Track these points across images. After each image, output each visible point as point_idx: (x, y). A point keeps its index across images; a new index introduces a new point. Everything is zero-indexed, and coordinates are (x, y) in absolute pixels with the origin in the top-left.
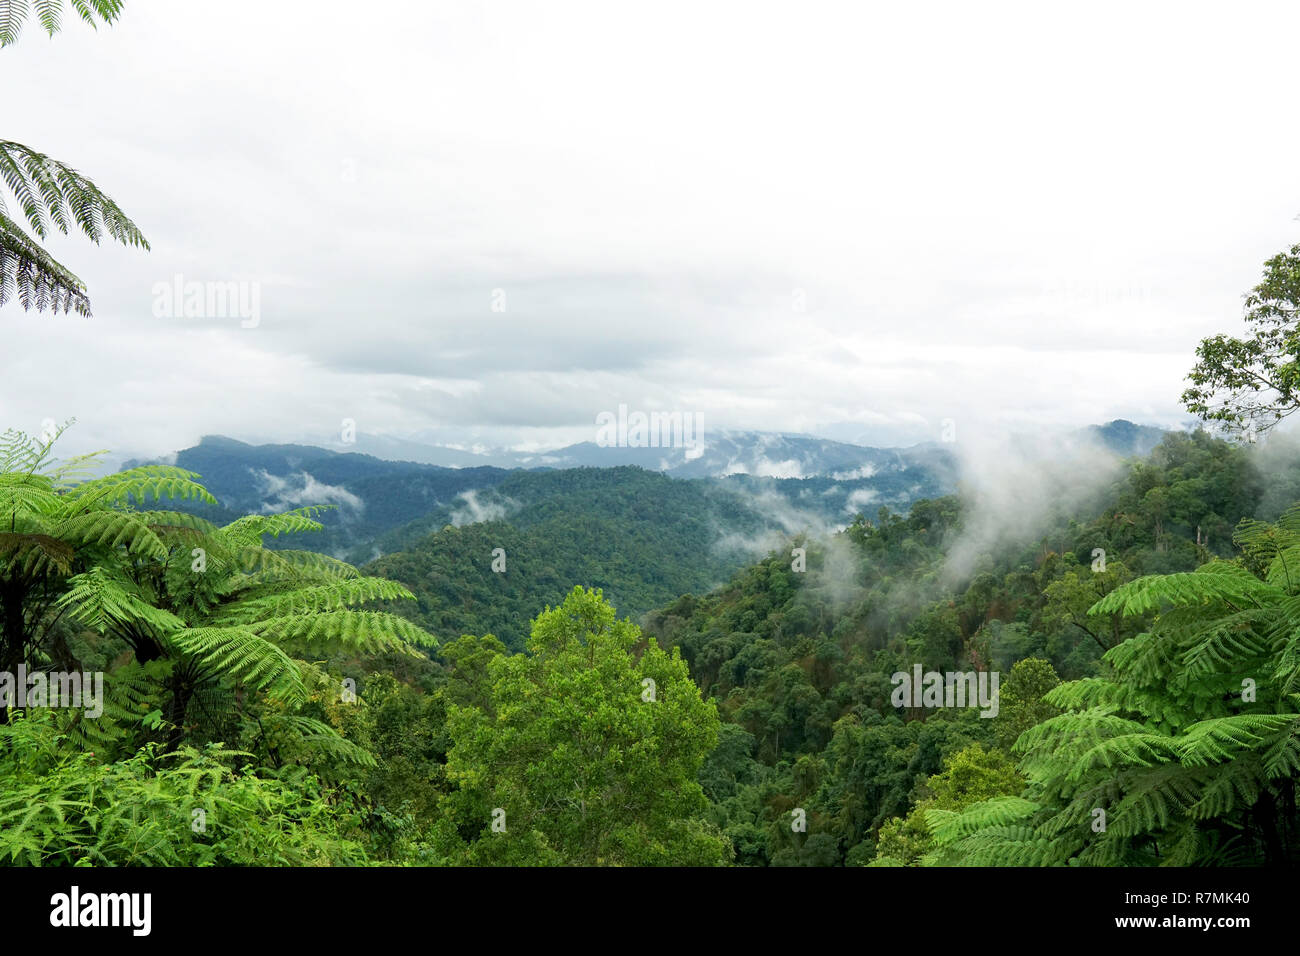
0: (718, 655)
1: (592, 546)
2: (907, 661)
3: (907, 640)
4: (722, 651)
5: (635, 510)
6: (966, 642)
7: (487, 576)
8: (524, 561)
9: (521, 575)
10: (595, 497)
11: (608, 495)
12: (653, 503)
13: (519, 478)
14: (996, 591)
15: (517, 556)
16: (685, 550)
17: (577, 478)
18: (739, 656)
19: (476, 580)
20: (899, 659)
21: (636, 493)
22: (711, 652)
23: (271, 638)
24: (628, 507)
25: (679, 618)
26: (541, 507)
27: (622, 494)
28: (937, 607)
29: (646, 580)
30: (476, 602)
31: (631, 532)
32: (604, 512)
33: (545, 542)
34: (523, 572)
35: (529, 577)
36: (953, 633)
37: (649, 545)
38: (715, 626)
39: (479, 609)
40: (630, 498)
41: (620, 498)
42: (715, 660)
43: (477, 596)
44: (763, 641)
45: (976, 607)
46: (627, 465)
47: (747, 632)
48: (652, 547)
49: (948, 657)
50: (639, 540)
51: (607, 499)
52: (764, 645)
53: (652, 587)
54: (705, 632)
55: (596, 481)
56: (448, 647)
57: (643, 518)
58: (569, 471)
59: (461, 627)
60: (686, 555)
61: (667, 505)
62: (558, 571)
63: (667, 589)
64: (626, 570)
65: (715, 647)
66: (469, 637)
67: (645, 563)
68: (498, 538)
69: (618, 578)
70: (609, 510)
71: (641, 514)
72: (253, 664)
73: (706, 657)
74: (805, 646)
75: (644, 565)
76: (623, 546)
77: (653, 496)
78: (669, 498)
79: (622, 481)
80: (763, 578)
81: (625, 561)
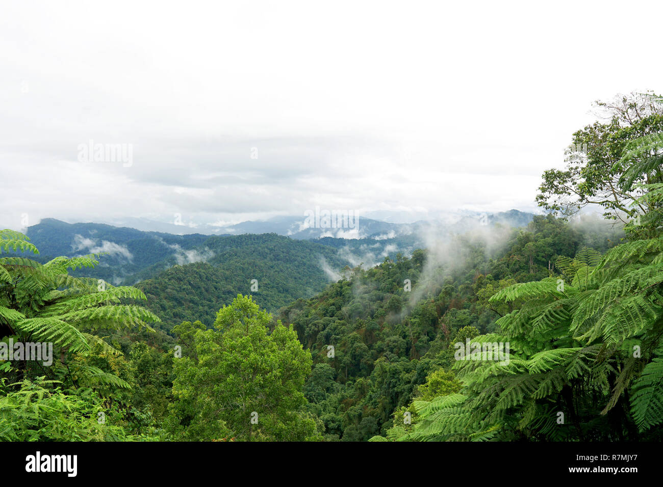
0: (316, 329)
1: (252, 274)
2: (410, 329)
3: (411, 319)
4: (319, 327)
5: (274, 256)
6: (439, 320)
7: (197, 291)
8: (216, 283)
9: (215, 290)
10: (253, 250)
11: (260, 248)
12: (283, 252)
13: (214, 239)
14: (454, 294)
15: (213, 280)
16: (299, 276)
17: (244, 239)
18: (327, 330)
19: (191, 293)
20: (407, 328)
21: (274, 247)
22: (313, 327)
23: (70, 322)
24: (270, 254)
25: (297, 310)
26: (225, 254)
27: (267, 248)
28: (425, 302)
29: (280, 292)
30: (191, 304)
31: (272, 267)
32: (259, 257)
33: (227, 273)
34: (216, 288)
35: (219, 291)
36: (433, 315)
37: (281, 274)
38: (315, 314)
39: (193, 308)
40: (271, 250)
41: (266, 249)
42: (315, 331)
43: (192, 301)
44: (339, 321)
45: (444, 302)
46: (270, 233)
47: (331, 317)
48: (283, 274)
49: (431, 327)
50: (276, 271)
51: (259, 250)
52: (340, 323)
53: (283, 295)
54: (310, 317)
55: (254, 241)
56: (176, 328)
57: (278, 260)
58: (240, 236)
59: (183, 318)
60: (300, 278)
61: (290, 253)
62: (234, 287)
63: (290, 296)
64: (269, 287)
65: (315, 325)
66: (187, 323)
68: (203, 271)
69: (265, 290)
70: (261, 256)
71: (276, 258)
72: (60, 335)
73: (310, 330)
74: (360, 323)
75: (278, 284)
76: (268, 274)
77: (283, 249)
78: (291, 249)
79: (267, 241)
80: (339, 289)
81: (269, 282)
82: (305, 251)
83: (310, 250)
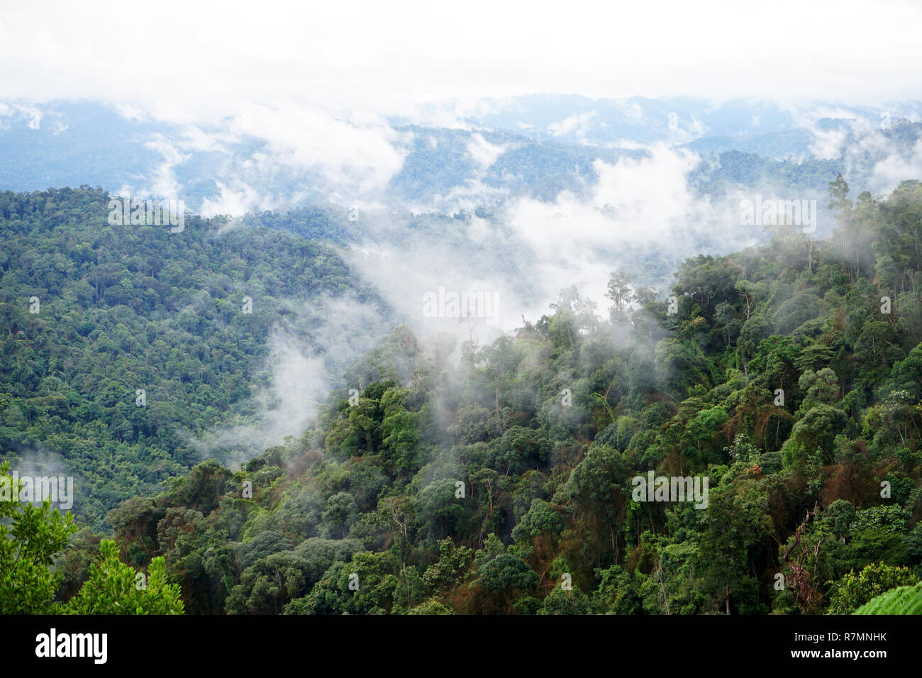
0: (274, 589)
2: (662, 588)
3: (664, 545)
4: (284, 580)
5: (92, 284)
6: (782, 547)
12: (132, 268)
14: (843, 443)
16: (205, 368)
18: (316, 593)
20: (648, 584)
21: (95, 247)
22: (261, 580)
24: (77, 277)
25: (190, 511)
27: (62, 248)
28: (725, 476)
29: (119, 436)
31: (86, 332)
36: (756, 530)
37: (126, 360)
38: (268, 527)
40: (81, 258)
41: (58, 256)
42: (269, 598)
44: (370, 555)
45: (802, 475)
46: (74, 186)
47: (335, 537)
48: (134, 361)
49: (746, 579)
50: (103, 350)
52: (371, 563)
53: (135, 449)
54: (247, 541)
55: (5, 221)
57: (112, 302)
60: (206, 379)
61: (163, 273)
63: (164, 453)
64: (73, 414)
65: (268, 571)
67: (117, 399)
69: (57, 431)
71: (104, 291)
73: (248, 593)
74: (455, 564)
75: (114, 404)
76: (68, 363)
77: (131, 254)
78: (167, 257)
79: (62, 220)
80: (368, 423)
81: (73, 394)
82: (225, 266)
83: (250, 259)
